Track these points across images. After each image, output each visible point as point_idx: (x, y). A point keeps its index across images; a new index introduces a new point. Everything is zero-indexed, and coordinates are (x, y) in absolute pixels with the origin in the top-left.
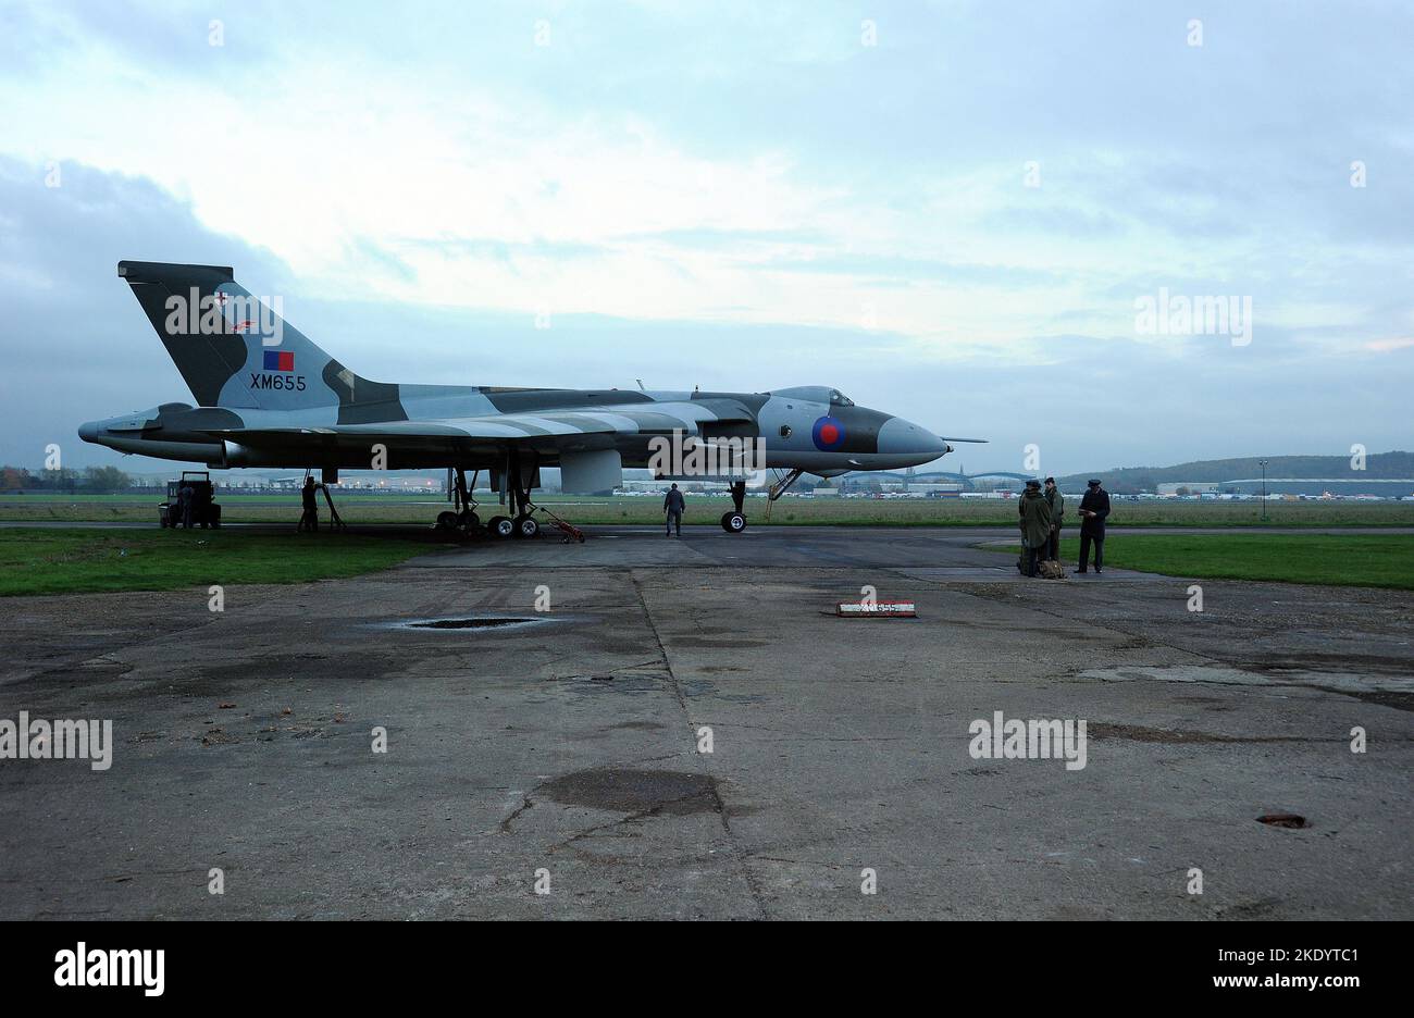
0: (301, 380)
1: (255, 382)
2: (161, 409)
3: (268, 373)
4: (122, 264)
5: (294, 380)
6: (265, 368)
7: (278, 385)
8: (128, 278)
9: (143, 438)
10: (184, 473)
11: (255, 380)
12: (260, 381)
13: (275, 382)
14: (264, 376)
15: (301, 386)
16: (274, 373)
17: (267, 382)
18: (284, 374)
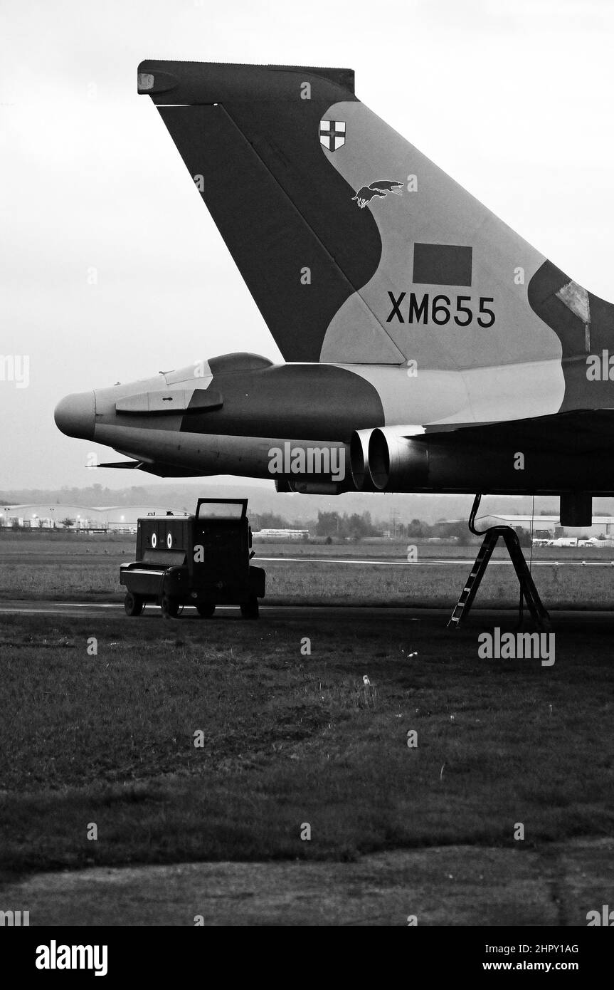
0: (487, 305)
1: (396, 310)
2: (216, 365)
3: (421, 290)
4: (146, 67)
5: (474, 305)
6: (417, 279)
7: (441, 316)
8: (156, 95)
9: (182, 430)
10: (201, 501)
11: (396, 305)
12: (404, 308)
13: (435, 310)
14: (413, 296)
15: (486, 318)
16: (433, 290)
17: (419, 309)
18: (453, 291)
